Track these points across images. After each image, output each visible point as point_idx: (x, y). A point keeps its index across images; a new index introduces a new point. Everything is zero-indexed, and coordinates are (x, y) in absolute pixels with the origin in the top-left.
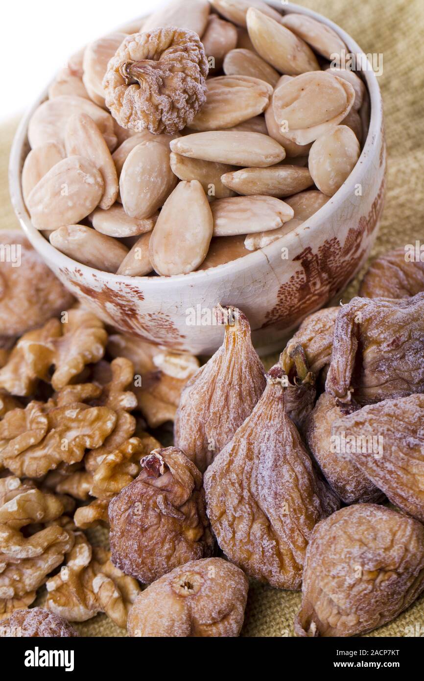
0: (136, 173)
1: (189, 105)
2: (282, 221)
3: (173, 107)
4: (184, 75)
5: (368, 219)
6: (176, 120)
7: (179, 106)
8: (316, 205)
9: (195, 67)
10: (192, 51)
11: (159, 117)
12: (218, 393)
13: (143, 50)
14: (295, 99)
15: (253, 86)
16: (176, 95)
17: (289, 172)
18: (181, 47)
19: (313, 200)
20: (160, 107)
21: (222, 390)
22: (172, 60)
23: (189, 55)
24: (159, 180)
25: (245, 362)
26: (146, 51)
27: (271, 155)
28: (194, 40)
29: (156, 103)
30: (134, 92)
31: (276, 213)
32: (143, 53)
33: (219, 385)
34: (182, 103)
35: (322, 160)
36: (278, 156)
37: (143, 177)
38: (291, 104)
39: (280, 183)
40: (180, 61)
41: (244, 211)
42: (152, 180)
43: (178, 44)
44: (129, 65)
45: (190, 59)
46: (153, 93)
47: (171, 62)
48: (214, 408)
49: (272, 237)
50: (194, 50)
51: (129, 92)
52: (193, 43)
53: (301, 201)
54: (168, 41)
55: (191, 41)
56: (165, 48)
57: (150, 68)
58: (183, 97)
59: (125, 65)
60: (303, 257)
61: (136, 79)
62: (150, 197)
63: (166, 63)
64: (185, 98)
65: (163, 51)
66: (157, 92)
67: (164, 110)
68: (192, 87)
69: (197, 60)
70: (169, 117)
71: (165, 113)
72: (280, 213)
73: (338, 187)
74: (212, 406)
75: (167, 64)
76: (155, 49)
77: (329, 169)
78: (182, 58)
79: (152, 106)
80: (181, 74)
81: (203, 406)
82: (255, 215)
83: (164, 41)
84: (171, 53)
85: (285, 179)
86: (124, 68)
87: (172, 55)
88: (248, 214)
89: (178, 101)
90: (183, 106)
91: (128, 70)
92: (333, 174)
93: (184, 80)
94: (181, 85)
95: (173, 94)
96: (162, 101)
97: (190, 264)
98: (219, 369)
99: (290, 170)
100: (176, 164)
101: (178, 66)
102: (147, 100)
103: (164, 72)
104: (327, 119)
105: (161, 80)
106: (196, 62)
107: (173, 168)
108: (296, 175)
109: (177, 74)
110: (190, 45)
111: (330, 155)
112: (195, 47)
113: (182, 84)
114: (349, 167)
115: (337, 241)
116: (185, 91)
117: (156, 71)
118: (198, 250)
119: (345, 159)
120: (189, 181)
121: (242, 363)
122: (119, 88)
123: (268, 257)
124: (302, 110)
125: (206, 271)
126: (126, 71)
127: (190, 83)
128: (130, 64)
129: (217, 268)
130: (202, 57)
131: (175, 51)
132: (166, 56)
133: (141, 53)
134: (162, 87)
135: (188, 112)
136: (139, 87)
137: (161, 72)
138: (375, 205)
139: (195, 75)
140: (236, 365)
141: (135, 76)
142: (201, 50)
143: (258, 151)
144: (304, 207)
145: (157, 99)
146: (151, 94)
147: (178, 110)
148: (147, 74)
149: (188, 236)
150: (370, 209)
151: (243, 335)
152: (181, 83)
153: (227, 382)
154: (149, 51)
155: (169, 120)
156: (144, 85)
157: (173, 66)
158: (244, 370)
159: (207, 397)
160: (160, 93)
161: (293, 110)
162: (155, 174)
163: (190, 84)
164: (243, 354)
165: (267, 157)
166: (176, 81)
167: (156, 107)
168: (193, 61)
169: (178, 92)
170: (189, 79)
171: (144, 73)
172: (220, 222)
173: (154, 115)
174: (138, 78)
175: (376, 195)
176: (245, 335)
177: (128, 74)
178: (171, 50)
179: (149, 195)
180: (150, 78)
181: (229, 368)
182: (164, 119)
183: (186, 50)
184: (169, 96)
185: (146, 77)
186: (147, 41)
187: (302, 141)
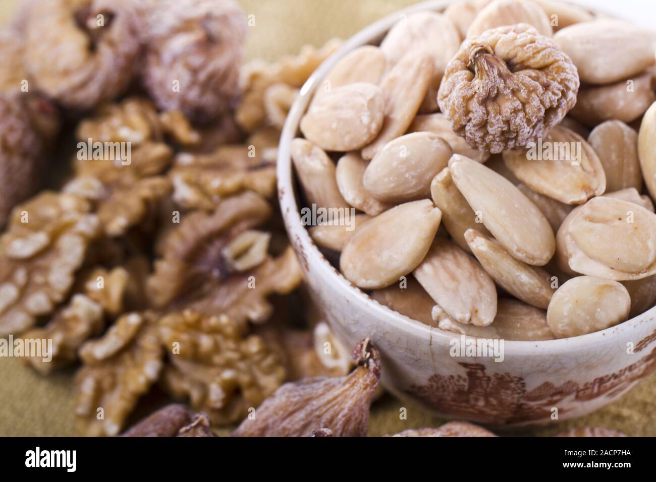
0: (398, 156)
1: (503, 138)
2: (470, 320)
3: (483, 125)
4: (520, 107)
5: (581, 387)
6: (478, 140)
7: (490, 129)
8: (530, 334)
9: (539, 110)
10: (550, 93)
11: (464, 123)
12: (301, 415)
13: (511, 50)
14: (604, 221)
15: (589, 173)
16: (495, 117)
17: (532, 282)
18: (544, 79)
19: (535, 326)
20: (471, 115)
21: (308, 415)
22: (523, 84)
23: (544, 93)
24: (414, 182)
25: (346, 411)
26: (512, 53)
27: (526, 252)
28: (565, 84)
29: (471, 108)
30: (462, 80)
31: (473, 308)
32: (508, 54)
33: (309, 408)
34: (495, 130)
35: (566, 299)
36: (533, 259)
37: (400, 166)
38: (596, 222)
39: (514, 283)
40: (530, 92)
41: (453, 278)
42: (407, 176)
43: (547, 75)
44: (483, 51)
45: (541, 98)
46: (476, 96)
47: (520, 85)
48: (288, 424)
49: (454, 326)
50: (554, 93)
51: (460, 75)
52: (561, 87)
53: (524, 317)
54: (542, 63)
55: (562, 82)
56: (532, 66)
57: (496, 72)
58: (500, 125)
59: (479, 48)
60: (471, 368)
61: (476, 69)
62: (393, 188)
63: (515, 81)
64: (502, 128)
65: (528, 67)
66: (481, 99)
67: (472, 121)
68: (517, 124)
69: (548, 105)
70: (472, 131)
71: (470, 124)
72: (476, 311)
73: (565, 336)
74: (288, 420)
75: (515, 84)
76: (522, 59)
77: (565, 314)
78: (535, 90)
79: (463, 107)
80: (518, 104)
81: (281, 413)
82: (456, 291)
83: (538, 60)
84: (530, 77)
85: (523, 284)
86: (476, 50)
87: (528, 80)
88: (452, 285)
89: (492, 125)
90: (494, 133)
91: (477, 56)
92: (566, 320)
93: (516, 111)
94: (508, 114)
95: (493, 115)
96: (476, 111)
97: (367, 280)
98: (321, 395)
99: (536, 281)
100: (438, 182)
101: (523, 94)
102: (464, 98)
103: (505, 87)
104: (613, 266)
105: (496, 92)
106: (544, 106)
107: (434, 183)
108: (537, 290)
109: (515, 101)
110: (555, 85)
111: (577, 301)
112: (557, 92)
113: (511, 113)
114: (587, 328)
115: (522, 382)
116: (508, 122)
117: (498, 80)
118: (382, 274)
119: (588, 318)
120: (434, 206)
121: (342, 409)
122: (459, 62)
123: (432, 340)
124: (598, 237)
125: (370, 300)
126: (476, 54)
127: (519, 119)
128: (487, 52)
129: (380, 306)
130: (558, 107)
131: (536, 79)
132: (524, 76)
133: (507, 51)
134: (491, 99)
135: (496, 143)
136: (470, 79)
137: (502, 86)
138: (601, 381)
139: (532, 116)
140: (336, 407)
141: (478, 66)
142: (563, 99)
143: (516, 238)
144: (519, 325)
145: (474, 105)
146: (473, 96)
147: (487, 133)
148: (488, 75)
149: (386, 254)
150: (592, 380)
151: (363, 387)
152: (509, 111)
153: (317, 413)
154: (515, 56)
155: (471, 133)
156: (477, 82)
157: (519, 90)
158: (340, 416)
159: (291, 409)
160: (484, 102)
161: (591, 230)
162: (413, 173)
163: (518, 121)
164: (349, 403)
165: (518, 250)
166: (507, 106)
167: (467, 112)
168: (542, 102)
169: (499, 117)
170: (521, 115)
171: (486, 71)
172: (427, 268)
173: (460, 116)
174: (478, 70)
175: (610, 373)
176: (365, 388)
177: (474, 58)
178: (533, 74)
179: (392, 185)
180: (487, 81)
181: (329, 402)
182: (467, 128)
183: (546, 87)
184: (488, 113)
185: (484, 77)
186: (523, 45)
187: (574, 264)
